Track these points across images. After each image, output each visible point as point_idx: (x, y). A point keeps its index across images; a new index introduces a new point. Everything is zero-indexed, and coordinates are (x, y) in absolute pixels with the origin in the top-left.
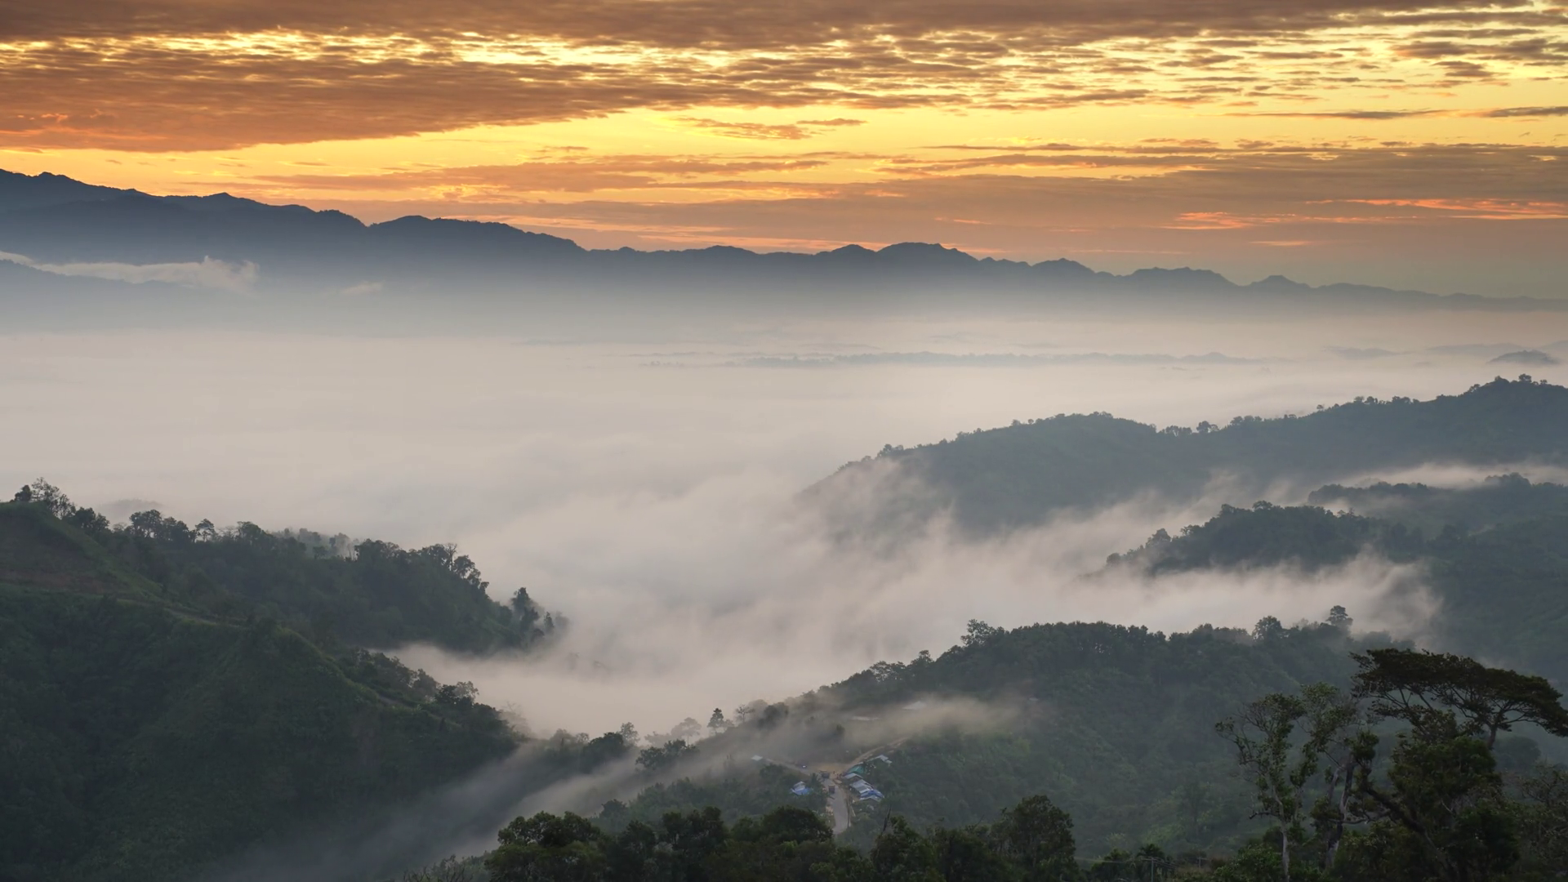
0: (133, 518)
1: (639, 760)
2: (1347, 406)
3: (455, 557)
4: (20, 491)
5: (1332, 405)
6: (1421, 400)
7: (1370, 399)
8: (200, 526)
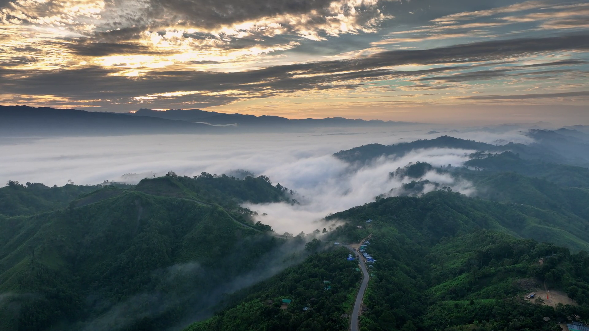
0: (202, 173)
1: (306, 245)
2: (417, 141)
3: (266, 177)
4: (167, 174)
5: (414, 141)
6: (429, 140)
7: (421, 140)
8: (214, 175)
